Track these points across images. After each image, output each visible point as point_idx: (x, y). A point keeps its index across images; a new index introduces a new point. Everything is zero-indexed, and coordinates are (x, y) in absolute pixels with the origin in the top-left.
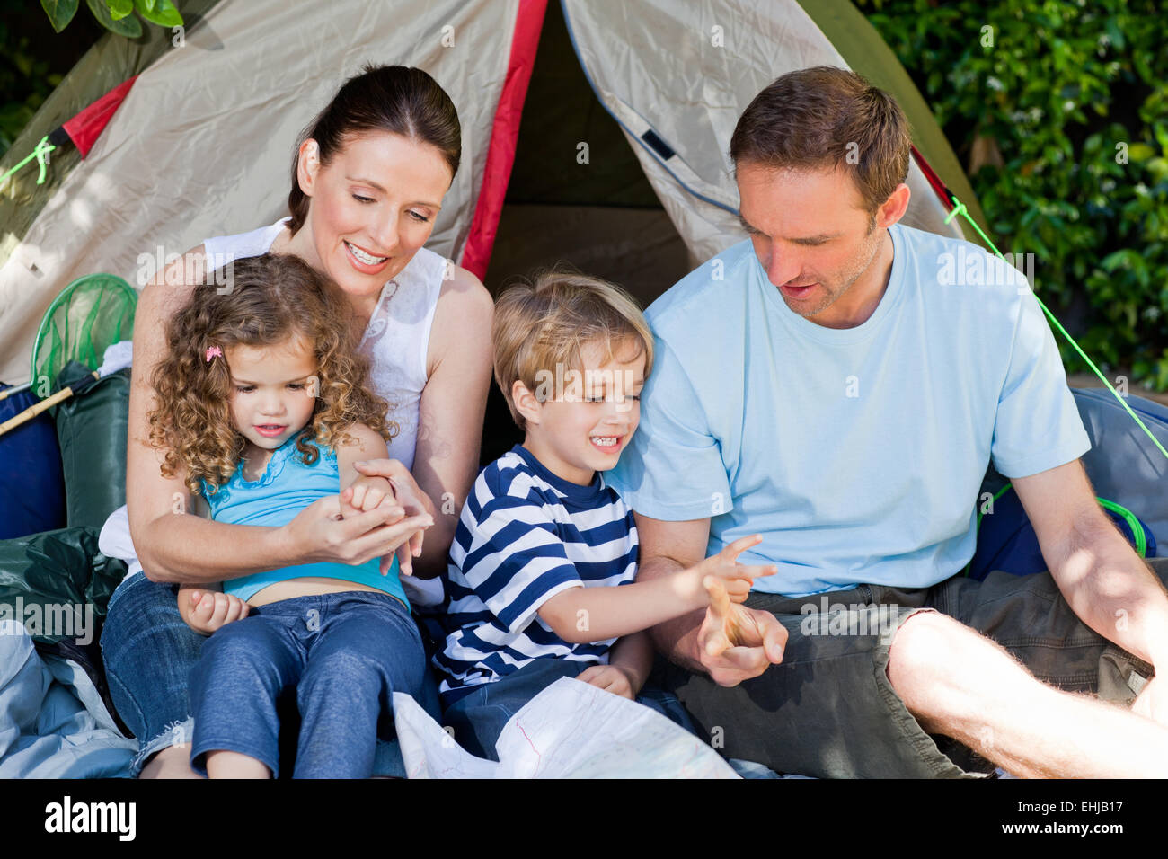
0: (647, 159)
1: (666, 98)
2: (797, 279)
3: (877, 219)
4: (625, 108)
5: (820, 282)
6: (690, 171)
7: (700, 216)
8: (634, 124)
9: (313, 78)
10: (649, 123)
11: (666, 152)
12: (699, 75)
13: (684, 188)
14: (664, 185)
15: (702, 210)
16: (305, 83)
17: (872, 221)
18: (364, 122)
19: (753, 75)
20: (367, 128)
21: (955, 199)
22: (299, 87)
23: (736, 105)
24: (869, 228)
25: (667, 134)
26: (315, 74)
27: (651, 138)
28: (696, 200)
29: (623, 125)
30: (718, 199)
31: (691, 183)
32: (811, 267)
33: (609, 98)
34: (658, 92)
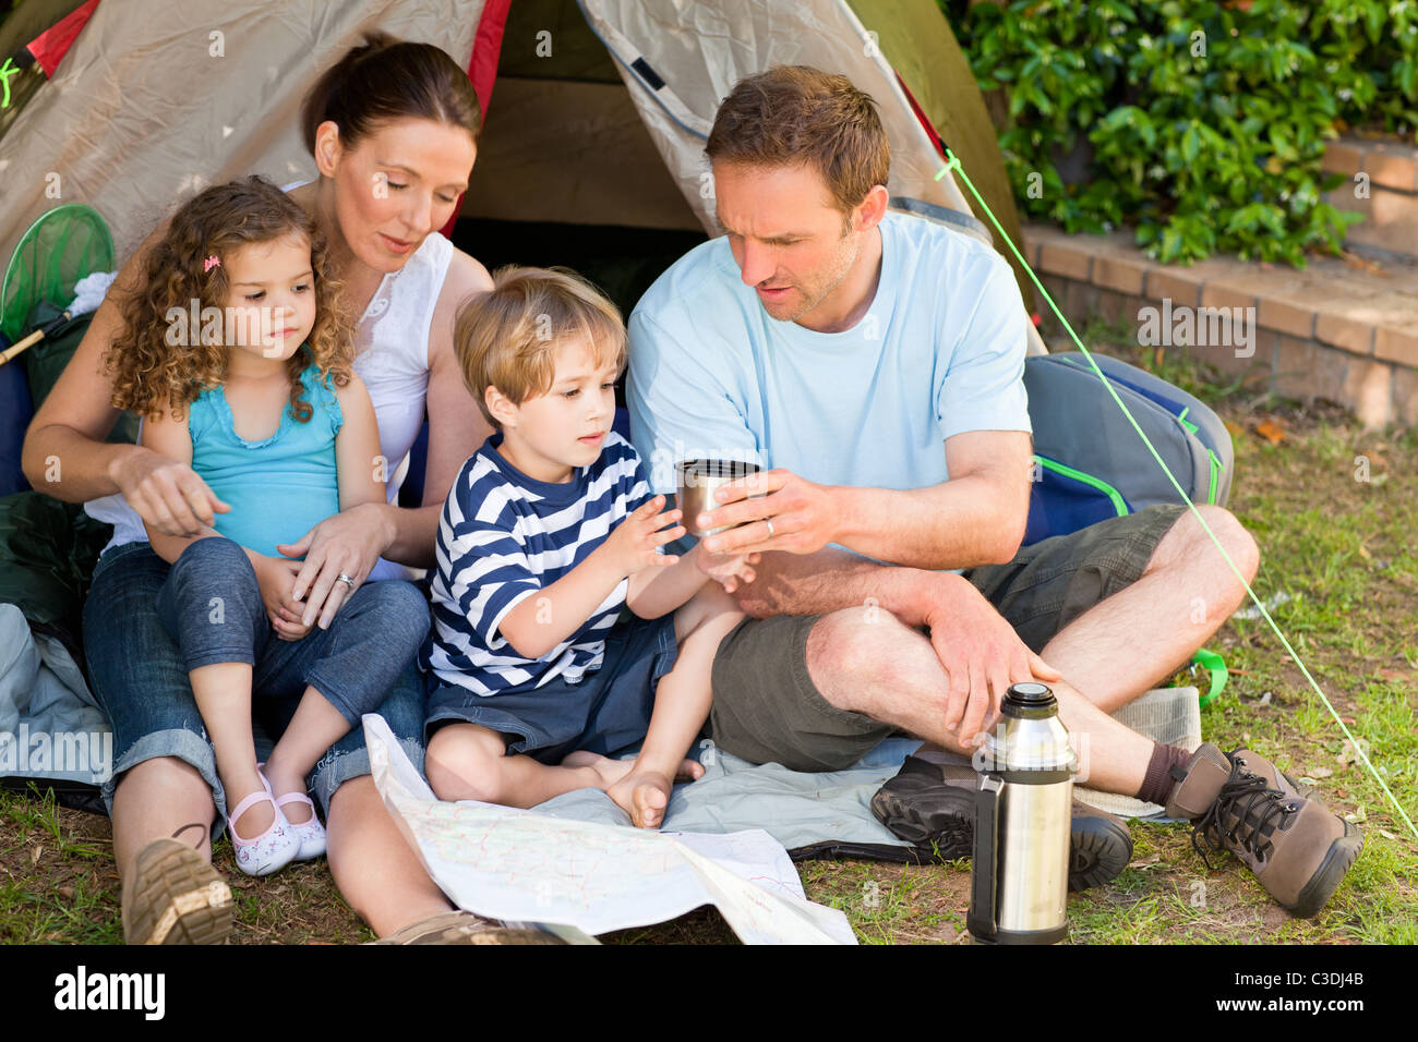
0: (637, 89)
1: (657, 21)
2: (772, 279)
3: (853, 220)
4: (614, 32)
5: (796, 285)
6: (678, 101)
8: (624, 50)
10: (638, 49)
11: (656, 81)
13: (674, 122)
14: (653, 118)
15: (690, 145)
17: (847, 223)
18: (393, 107)
20: (398, 114)
21: (949, 151)
24: (844, 230)
25: (657, 62)
27: (642, 66)
28: (686, 134)
29: (613, 51)
31: (680, 114)
32: (786, 268)
33: (599, 23)
34: (648, 15)
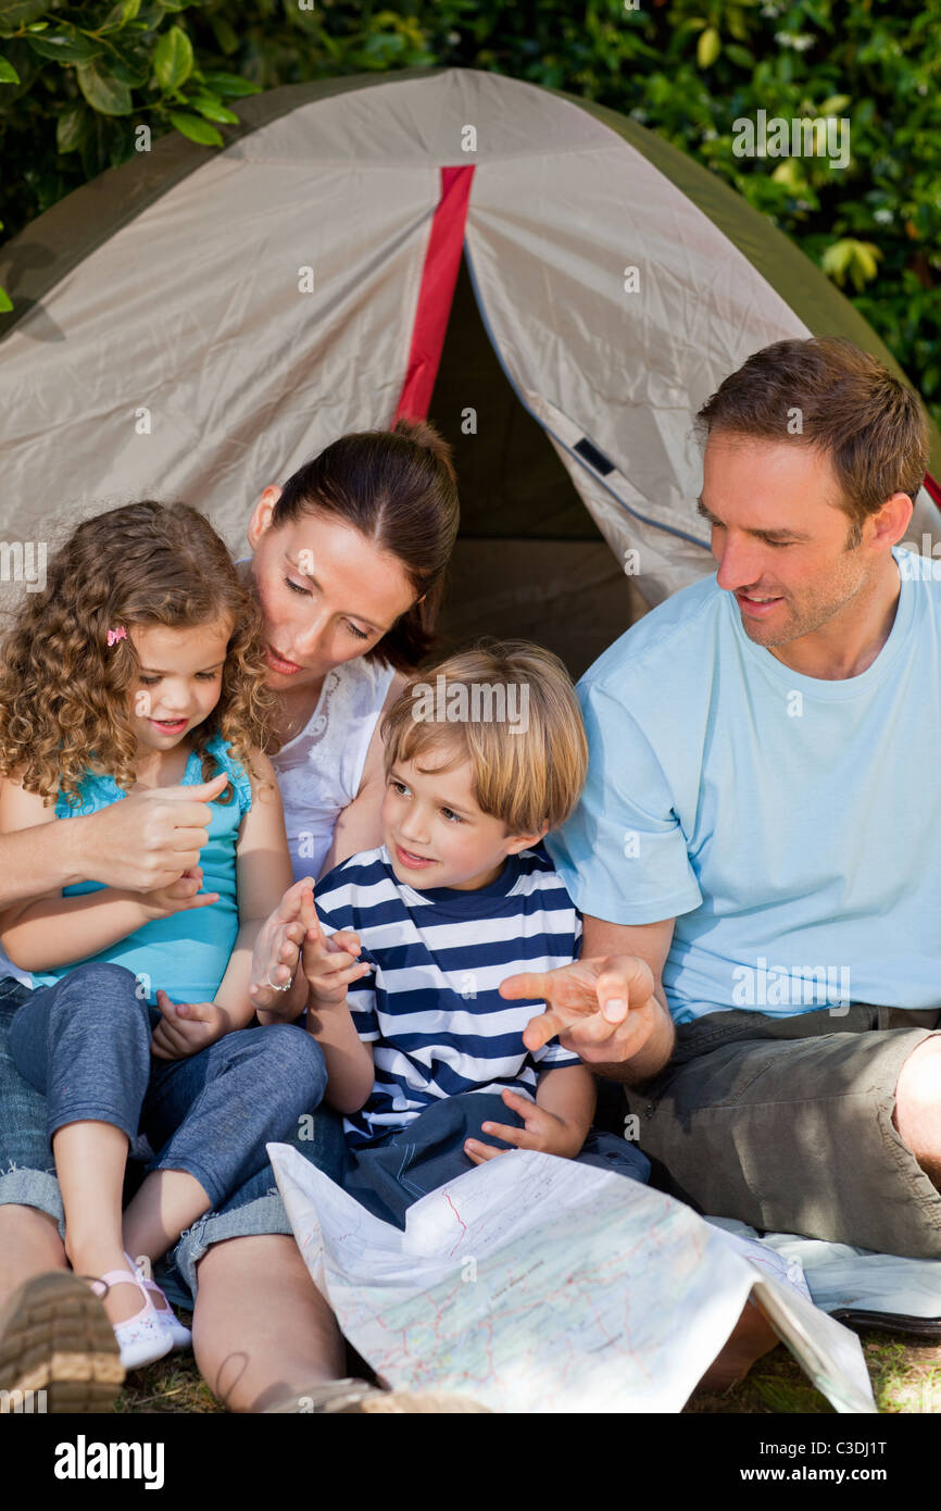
0: (580, 473)
1: (603, 398)
2: (756, 586)
3: (864, 531)
4: (554, 412)
6: (631, 488)
7: (646, 544)
8: (565, 431)
9: (168, 382)
10: (581, 428)
11: (604, 466)
12: (642, 369)
13: (625, 510)
14: (601, 506)
15: (648, 538)
16: (159, 388)
17: (857, 533)
19: (708, 367)
22: (151, 392)
23: (688, 404)
24: (851, 541)
25: (603, 443)
26: (171, 376)
27: (586, 449)
28: (641, 524)
29: (551, 432)
30: (669, 523)
31: (635, 503)
32: (774, 573)
33: (534, 399)
34: (593, 391)
